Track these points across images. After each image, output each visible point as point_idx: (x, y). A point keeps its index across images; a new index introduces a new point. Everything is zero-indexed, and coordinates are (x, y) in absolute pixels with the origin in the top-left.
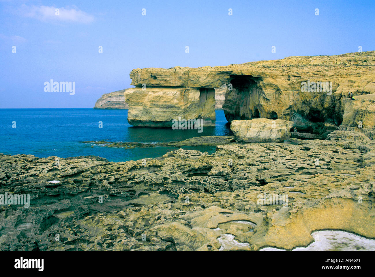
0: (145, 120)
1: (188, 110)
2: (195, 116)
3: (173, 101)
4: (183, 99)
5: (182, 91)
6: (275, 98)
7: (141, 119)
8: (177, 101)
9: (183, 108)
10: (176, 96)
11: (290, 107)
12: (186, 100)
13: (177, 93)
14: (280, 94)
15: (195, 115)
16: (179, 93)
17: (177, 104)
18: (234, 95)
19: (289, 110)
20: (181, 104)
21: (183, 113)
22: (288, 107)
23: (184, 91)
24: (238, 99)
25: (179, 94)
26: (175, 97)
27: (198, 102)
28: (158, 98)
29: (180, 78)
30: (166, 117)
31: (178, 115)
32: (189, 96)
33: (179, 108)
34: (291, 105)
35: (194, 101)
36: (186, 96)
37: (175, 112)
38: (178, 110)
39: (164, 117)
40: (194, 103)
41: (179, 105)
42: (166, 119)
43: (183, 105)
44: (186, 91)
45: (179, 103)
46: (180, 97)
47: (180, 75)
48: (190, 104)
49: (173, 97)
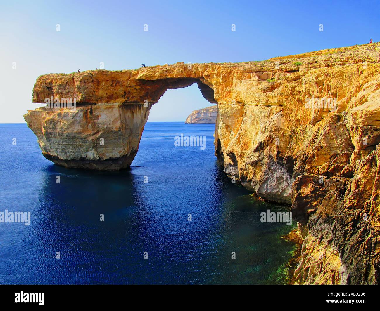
2: (120, 152)
3: (72, 128)
4: (90, 125)
5: (87, 111)
8: (80, 128)
9: (90, 139)
10: (77, 119)
12: (94, 126)
13: (79, 115)
15: (120, 150)
16: (81, 114)
17: (81, 133)
20: (86, 134)
22: (256, 146)
23: (89, 110)
25: (82, 116)
26: (75, 121)
27: (118, 129)
28: (52, 124)
29: (78, 88)
30: (70, 153)
31: (88, 151)
32: (98, 119)
33: (84, 140)
34: (262, 140)
35: (109, 128)
36: (94, 120)
37: (80, 145)
38: (84, 142)
39: (68, 154)
40: (111, 131)
41: (84, 136)
42: (72, 157)
43: (90, 135)
44: (93, 111)
45: (84, 131)
46: (85, 121)
47: (77, 84)
48: (102, 132)
49: (71, 121)
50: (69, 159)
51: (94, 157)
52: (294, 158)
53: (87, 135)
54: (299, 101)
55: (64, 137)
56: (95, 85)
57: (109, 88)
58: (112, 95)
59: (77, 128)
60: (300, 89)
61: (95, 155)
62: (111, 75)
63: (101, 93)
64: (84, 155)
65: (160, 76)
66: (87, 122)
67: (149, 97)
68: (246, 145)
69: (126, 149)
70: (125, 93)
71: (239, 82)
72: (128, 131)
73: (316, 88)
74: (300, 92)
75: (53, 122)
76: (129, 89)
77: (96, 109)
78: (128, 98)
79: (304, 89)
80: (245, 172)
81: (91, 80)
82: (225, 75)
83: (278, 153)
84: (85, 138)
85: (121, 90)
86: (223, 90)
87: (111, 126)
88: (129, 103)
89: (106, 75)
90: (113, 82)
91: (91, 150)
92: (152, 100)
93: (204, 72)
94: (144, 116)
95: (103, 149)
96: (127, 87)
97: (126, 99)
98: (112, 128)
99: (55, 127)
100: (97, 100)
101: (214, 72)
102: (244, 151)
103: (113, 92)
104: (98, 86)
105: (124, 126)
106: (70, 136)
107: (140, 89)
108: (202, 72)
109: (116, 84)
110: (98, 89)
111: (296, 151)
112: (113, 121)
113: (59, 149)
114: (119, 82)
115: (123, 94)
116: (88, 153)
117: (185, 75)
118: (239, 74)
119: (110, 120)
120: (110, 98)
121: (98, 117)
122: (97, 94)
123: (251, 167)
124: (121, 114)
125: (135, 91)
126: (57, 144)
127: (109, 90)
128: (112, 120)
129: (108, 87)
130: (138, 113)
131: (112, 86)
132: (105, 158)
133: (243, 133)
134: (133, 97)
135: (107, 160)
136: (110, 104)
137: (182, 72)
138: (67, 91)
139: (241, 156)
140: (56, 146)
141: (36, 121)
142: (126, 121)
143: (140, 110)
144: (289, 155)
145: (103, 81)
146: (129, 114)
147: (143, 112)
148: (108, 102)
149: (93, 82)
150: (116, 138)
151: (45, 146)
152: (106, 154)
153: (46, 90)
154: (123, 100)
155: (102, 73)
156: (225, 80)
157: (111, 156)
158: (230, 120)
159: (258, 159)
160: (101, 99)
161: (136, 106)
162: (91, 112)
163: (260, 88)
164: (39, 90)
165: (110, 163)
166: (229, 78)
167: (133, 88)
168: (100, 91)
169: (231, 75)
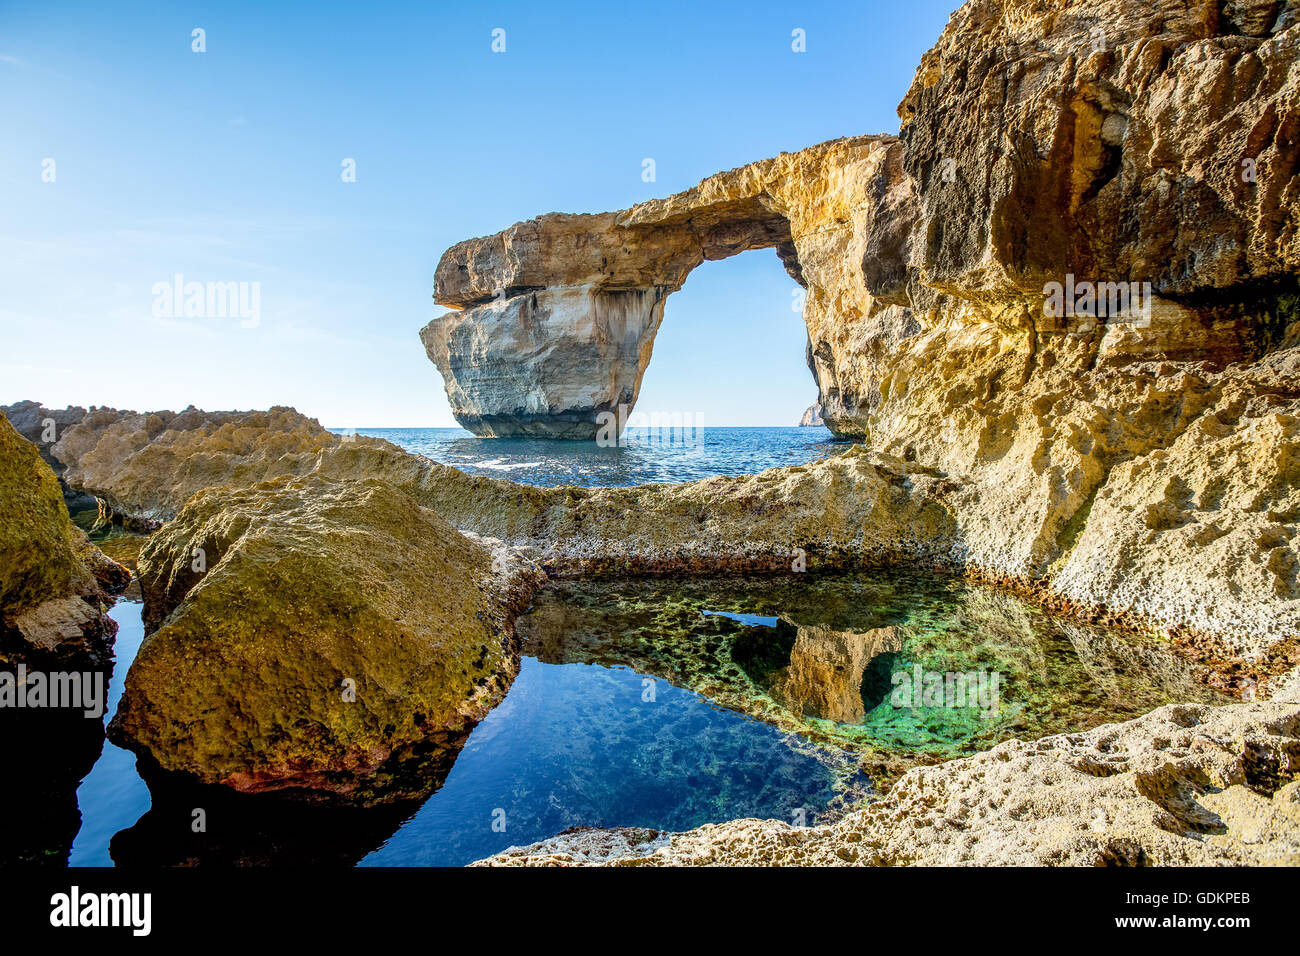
1: (549, 369)
2: (593, 395)
3: (497, 341)
4: (532, 332)
5: (526, 302)
8: (512, 340)
9: (531, 364)
10: (508, 322)
12: (541, 334)
13: (511, 312)
15: (594, 390)
16: (515, 311)
17: (512, 351)
20: (524, 352)
21: (538, 382)
23: (530, 302)
25: (517, 313)
26: (502, 325)
27: (588, 341)
29: (511, 253)
30: (495, 400)
31: (528, 392)
32: (548, 319)
33: (519, 365)
35: (570, 338)
36: (539, 321)
37: (513, 380)
38: (520, 372)
39: (491, 400)
40: (575, 345)
41: (519, 357)
42: (498, 407)
43: (531, 355)
44: (539, 303)
45: (520, 346)
46: (522, 326)
47: (509, 244)
48: (555, 347)
50: (493, 413)
51: (540, 406)
53: (526, 355)
55: (483, 364)
56: (542, 245)
57: (571, 252)
58: (578, 267)
59: (507, 341)
61: (542, 401)
62: (575, 222)
63: (554, 262)
64: (520, 403)
65: (674, 208)
66: (526, 327)
67: (658, 272)
69: (607, 390)
70: (605, 261)
71: (840, 172)
72: (613, 350)
76: (613, 250)
77: (544, 297)
78: (612, 273)
80: (852, 379)
81: (535, 236)
82: (809, 166)
84: (521, 362)
85: (594, 255)
86: (807, 207)
87: (573, 333)
88: (614, 285)
89: (566, 223)
90: (578, 236)
91: (534, 389)
92: (666, 279)
93: (766, 175)
94: (647, 316)
96: (609, 246)
97: (608, 275)
98: (576, 337)
99: (467, 344)
100: (547, 279)
101: (787, 171)
103: (580, 260)
104: (549, 246)
105: (603, 336)
106: (493, 360)
107: (637, 251)
108: (761, 179)
109: (586, 242)
110: (548, 254)
112: (577, 323)
114: (591, 236)
115: (599, 263)
116: (528, 398)
117: (725, 196)
118: (841, 154)
119: (572, 320)
120: (575, 274)
121: (547, 315)
122: (546, 265)
123: (863, 361)
124: (598, 311)
125: (626, 256)
127: (571, 255)
128: (576, 321)
129: (569, 249)
130: (634, 310)
131: (576, 246)
132: (561, 408)
134: (622, 272)
135: (566, 412)
136: (572, 288)
137: (719, 189)
138: (491, 265)
140: (470, 384)
142: (608, 327)
143: (641, 303)
145: (558, 236)
146: (616, 313)
147: (646, 307)
148: (569, 282)
149: (538, 239)
150: (586, 362)
151: (455, 392)
152: (565, 399)
153: (458, 273)
154: (600, 277)
155: (557, 218)
156: (810, 179)
157: (575, 403)
159: (878, 331)
160: (553, 276)
161: (632, 293)
162: (535, 304)
164: (445, 273)
165: (574, 418)
166: (819, 171)
167: (621, 249)
168: (554, 259)
169: (824, 163)
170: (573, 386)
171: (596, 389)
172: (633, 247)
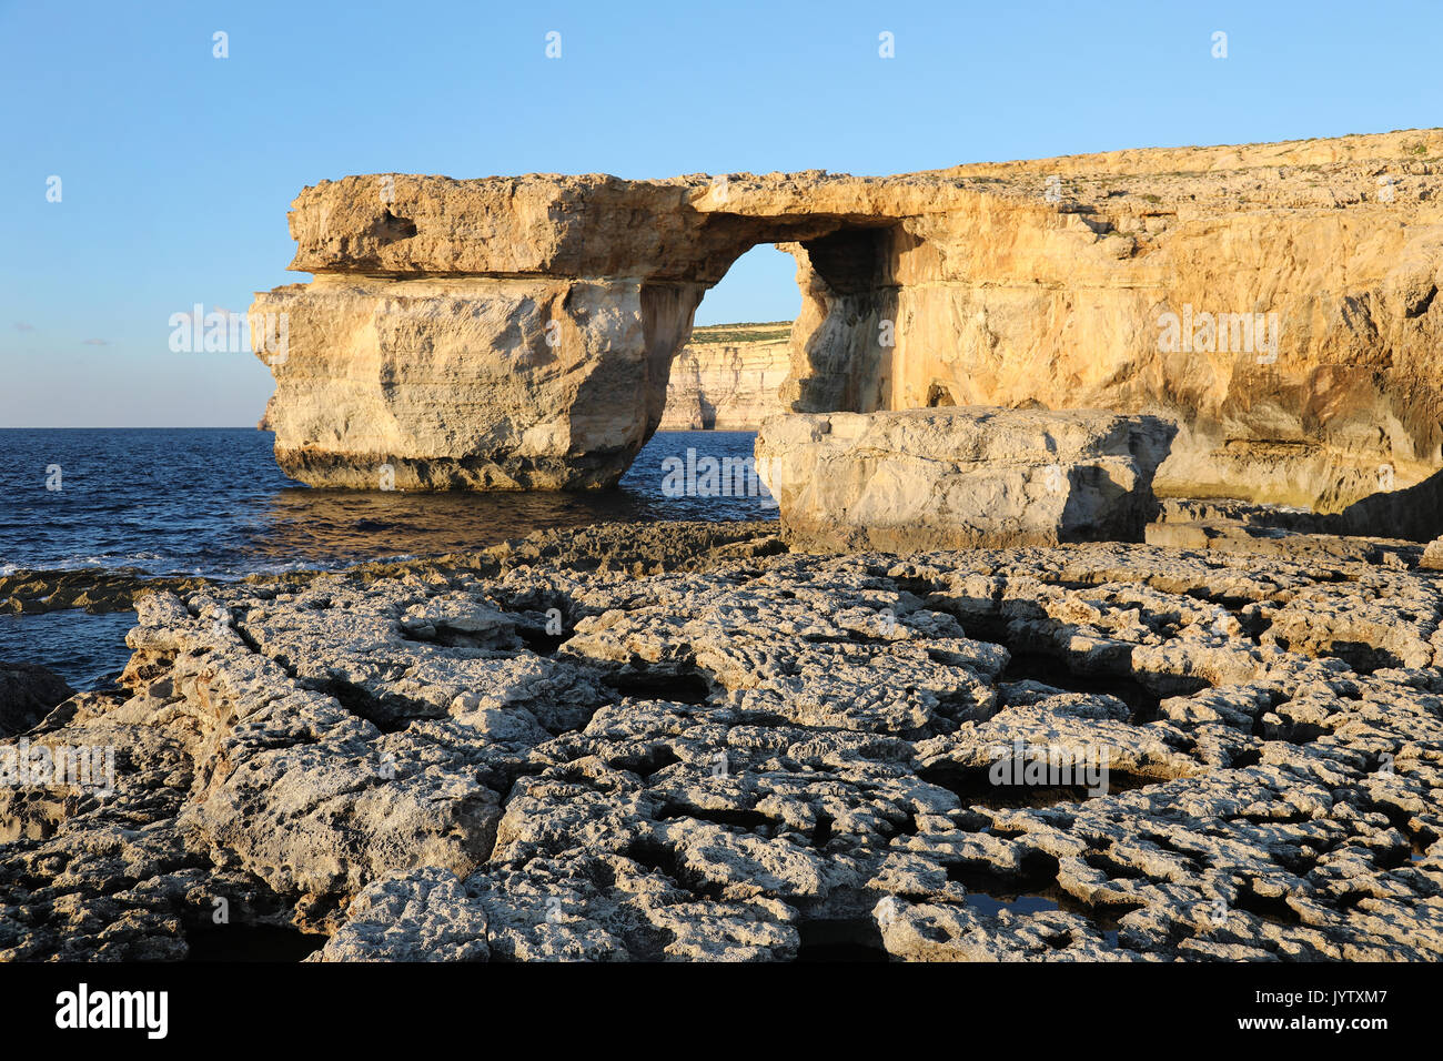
0: (366, 451)
2: (624, 431)
5: (555, 296)
6: (1038, 331)
7: (343, 450)
10: (522, 322)
11: (1124, 374)
12: (574, 345)
13: (528, 309)
14: (1069, 306)
15: (625, 424)
16: (533, 307)
17: (528, 366)
18: (833, 332)
19: (1114, 389)
20: (545, 369)
21: (561, 412)
22: (1109, 375)
23: (564, 295)
24: (852, 350)
25: (537, 311)
26: (513, 328)
27: (639, 357)
28: (424, 336)
29: (538, 225)
30: (469, 435)
31: (535, 424)
32: (587, 325)
33: (535, 388)
34: (1128, 359)
35: (617, 353)
36: (574, 326)
39: (457, 436)
40: (620, 362)
42: (470, 447)
44: (573, 299)
46: (542, 331)
48: (596, 364)
49: (503, 329)
50: (457, 455)
51: (549, 446)
52: (1198, 392)
53: (550, 372)
54: (1209, 276)
55: (462, 381)
56: (590, 220)
57: (621, 232)
58: (625, 253)
59: (517, 351)
60: (1215, 254)
61: (556, 439)
62: (633, 193)
63: (598, 244)
64: (511, 442)
67: (707, 264)
68: (1076, 379)
69: (643, 419)
70: (662, 248)
71: (1037, 232)
72: (648, 367)
73: (1259, 250)
74: (1212, 258)
75: (427, 332)
76: (675, 236)
77: (580, 292)
78: (665, 265)
79: (1227, 252)
81: (581, 206)
83: (1167, 383)
84: (540, 383)
85: (650, 238)
86: (985, 253)
87: (622, 346)
88: (661, 279)
89: (622, 192)
90: (634, 213)
91: (550, 421)
92: (711, 274)
95: (585, 418)
96: (671, 231)
97: (659, 268)
98: (625, 352)
99: (428, 348)
100: (583, 266)
101: (958, 205)
102: (1074, 391)
103: (630, 243)
104: (596, 222)
105: (648, 349)
106: (489, 377)
107: (699, 239)
108: (923, 204)
109: (641, 222)
110: (593, 232)
111: (1202, 378)
112: (628, 332)
113: (429, 420)
114: (651, 215)
115: (654, 252)
116: (527, 435)
117: (867, 209)
118: (1041, 216)
119: (620, 328)
120: (620, 261)
121: (585, 317)
122: (587, 246)
125: (687, 244)
126: (427, 405)
127: (619, 236)
128: (626, 329)
129: (618, 228)
130: (668, 313)
131: (629, 226)
132: (584, 449)
133: (1068, 349)
134: (674, 264)
135: (589, 454)
136: (620, 282)
138: (486, 232)
139: (1065, 401)
141: (308, 328)
144: (1188, 385)
145: (609, 210)
149: (584, 211)
150: (625, 385)
151: (321, 419)
152: (590, 437)
153: (386, 227)
154: (648, 270)
155: (613, 183)
156: (996, 228)
157: (601, 442)
158: (1012, 325)
160: (592, 263)
162: (567, 302)
163: (1107, 250)
164: (360, 223)
166: (1007, 222)
167: (684, 236)
168: (597, 239)
169: (1014, 215)
170: (602, 418)
171: (627, 421)
172: (697, 234)
